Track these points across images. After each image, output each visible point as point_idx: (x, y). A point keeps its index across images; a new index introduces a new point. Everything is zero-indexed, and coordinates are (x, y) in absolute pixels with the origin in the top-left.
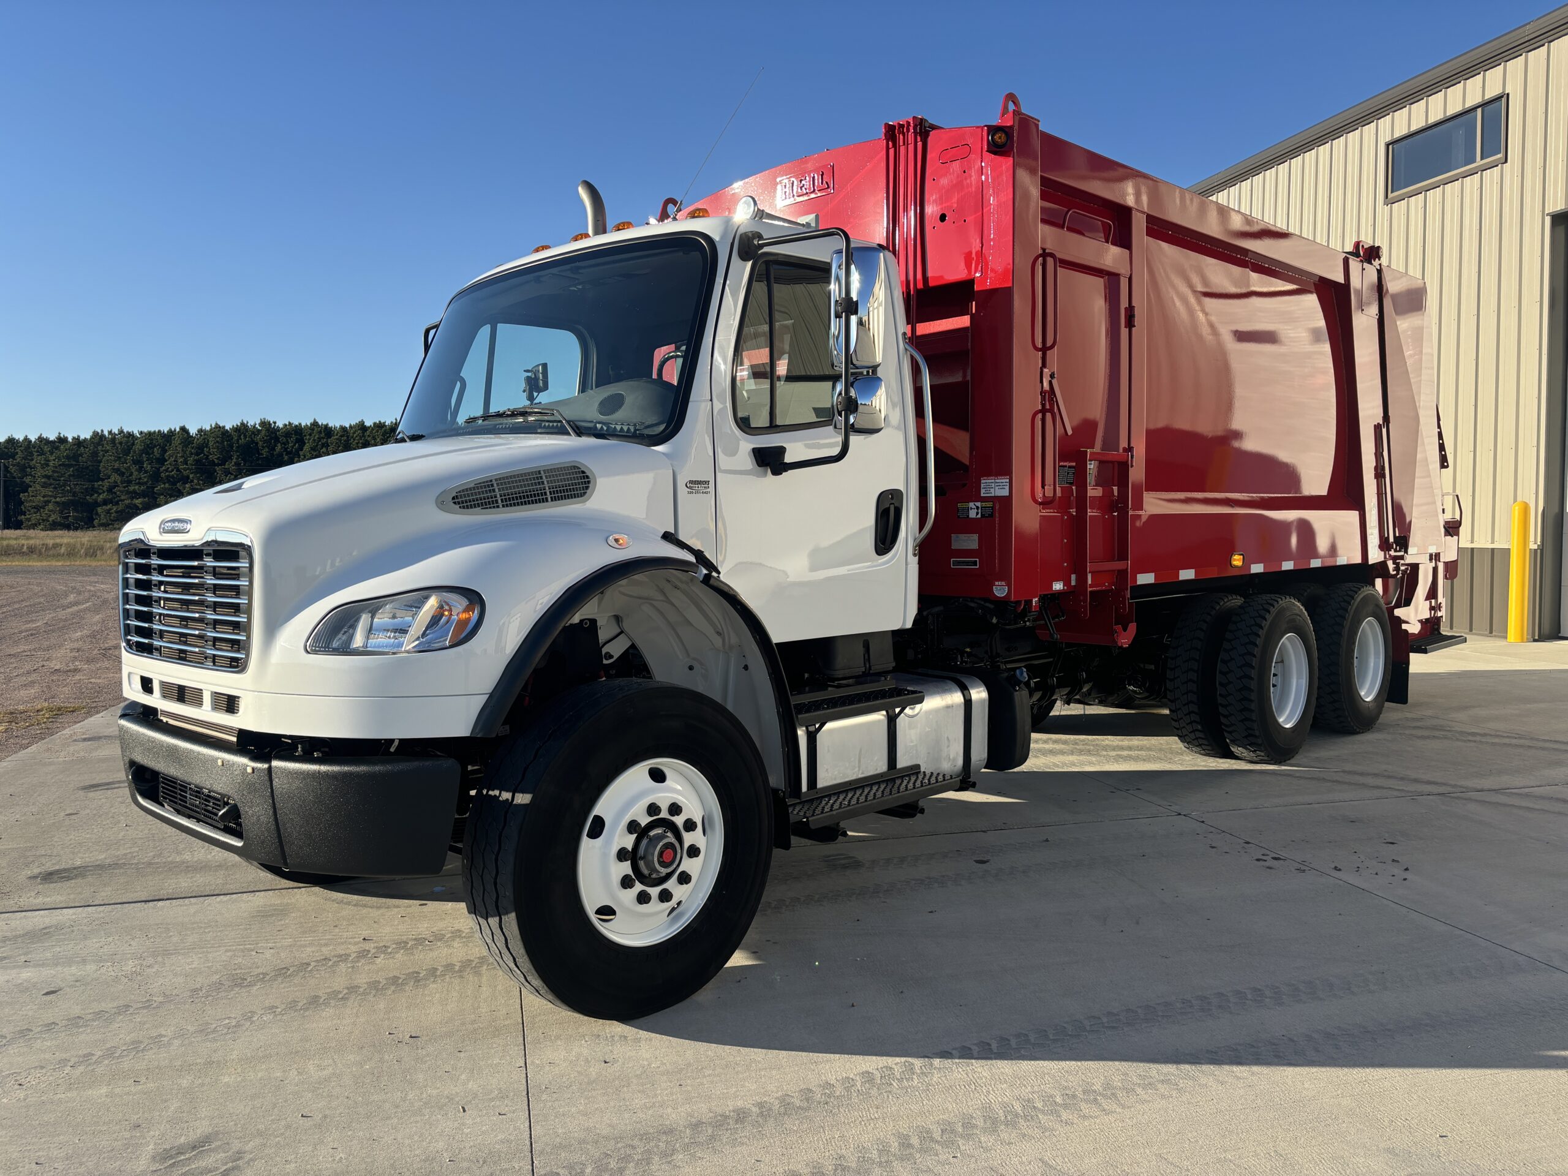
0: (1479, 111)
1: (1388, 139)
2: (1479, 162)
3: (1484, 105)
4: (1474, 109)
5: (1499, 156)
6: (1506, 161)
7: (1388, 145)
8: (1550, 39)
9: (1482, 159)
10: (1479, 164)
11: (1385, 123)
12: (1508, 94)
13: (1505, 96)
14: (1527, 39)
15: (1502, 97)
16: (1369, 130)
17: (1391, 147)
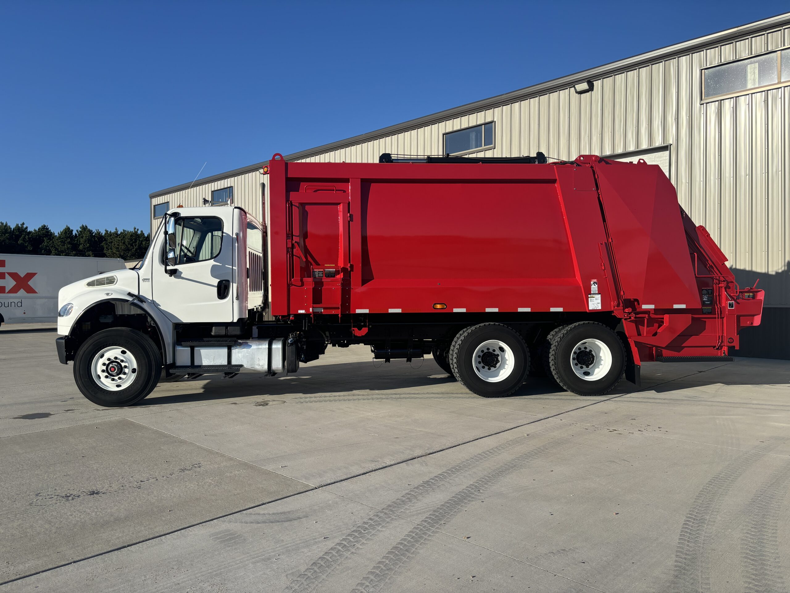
0: (483, 126)
1: (444, 132)
2: (483, 147)
3: (485, 124)
4: (481, 125)
5: (492, 146)
6: (495, 148)
7: (443, 135)
8: (512, 102)
9: (485, 146)
10: (483, 148)
11: (442, 125)
12: (495, 121)
13: (494, 122)
14: (502, 101)
15: (493, 122)
16: (435, 127)
17: (445, 135)
